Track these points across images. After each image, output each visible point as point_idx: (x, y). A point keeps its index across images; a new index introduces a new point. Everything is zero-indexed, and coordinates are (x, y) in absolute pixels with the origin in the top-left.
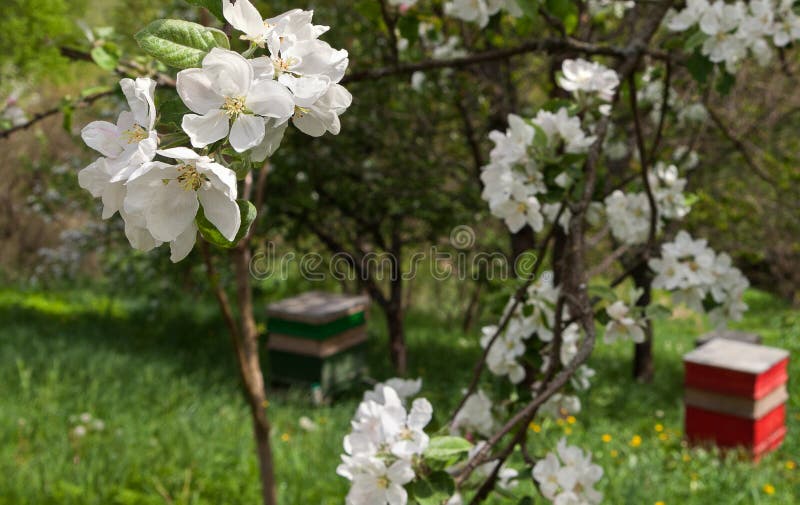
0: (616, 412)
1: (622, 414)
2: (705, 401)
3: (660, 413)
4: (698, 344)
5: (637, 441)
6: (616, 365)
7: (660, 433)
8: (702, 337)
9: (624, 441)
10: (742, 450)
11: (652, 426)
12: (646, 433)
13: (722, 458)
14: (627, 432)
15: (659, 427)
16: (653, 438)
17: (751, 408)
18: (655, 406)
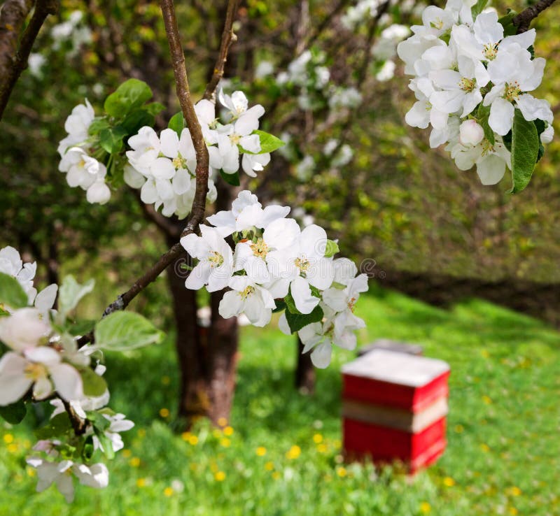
0: (276, 423)
1: (281, 424)
2: (362, 413)
3: (319, 424)
4: (360, 354)
5: (295, 452)
6: (277, 376)
7: (318, 444)
8: (363, 348)
9: (283, 453)
10: (398, 464)
11: (311, 436)
12: (304, 444)
13: (379, 472)
14: (285, 443)
15: (317, 438)
16: (311, 449)
17: (410, 422)
18: (315, 417)
